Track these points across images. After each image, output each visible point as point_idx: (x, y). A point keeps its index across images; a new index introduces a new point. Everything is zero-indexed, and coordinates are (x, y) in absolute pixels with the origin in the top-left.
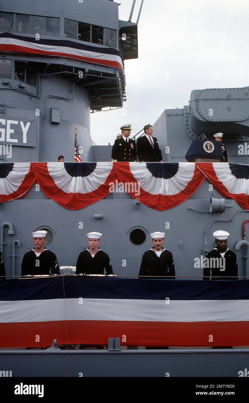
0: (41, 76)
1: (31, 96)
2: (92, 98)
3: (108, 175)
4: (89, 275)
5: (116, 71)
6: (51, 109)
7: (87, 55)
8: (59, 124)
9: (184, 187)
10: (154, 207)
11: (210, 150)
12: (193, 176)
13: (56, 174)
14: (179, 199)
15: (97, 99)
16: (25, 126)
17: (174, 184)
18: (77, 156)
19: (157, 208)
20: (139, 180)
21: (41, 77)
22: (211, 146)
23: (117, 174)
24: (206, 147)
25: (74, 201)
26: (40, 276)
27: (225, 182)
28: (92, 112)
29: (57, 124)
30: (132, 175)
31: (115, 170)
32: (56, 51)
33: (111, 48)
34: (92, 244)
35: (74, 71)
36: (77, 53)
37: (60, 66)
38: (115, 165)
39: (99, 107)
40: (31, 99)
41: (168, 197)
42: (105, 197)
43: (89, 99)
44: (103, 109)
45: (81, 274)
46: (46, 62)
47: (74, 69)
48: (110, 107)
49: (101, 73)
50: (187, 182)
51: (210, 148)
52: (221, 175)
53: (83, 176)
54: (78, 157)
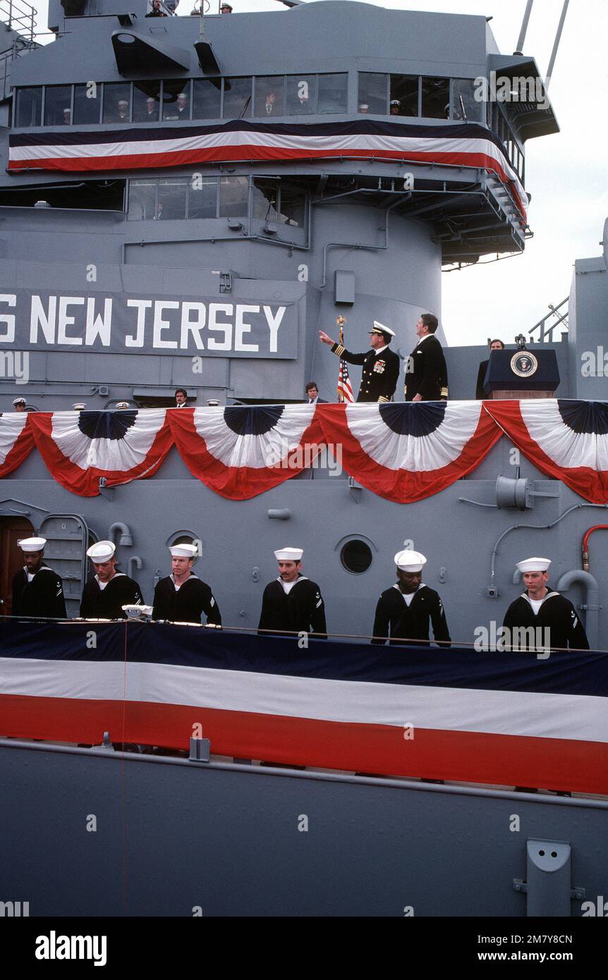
0: (314, 202)
1: (290, 248)
2: (443, 238)
3: (303, 429)
4: (175, 623)
5: (480, 175)
6: (335, 273)
7: (409, 146)
8: (353, 308)
9: (456, 453)
10: (388, 496)
11: (527, 370)
12: (475, 429)
13: (208, 431)
14: (441, 480)
15: (454, 239)
16: (274, 315)
17: (435, 448)
18: (343, 382)
19: (395, 498)
20: (362, 440)
21: (314, 206)
22: (529, 363)
23: (322, 427)
24: (519, 364)
25: (237, 483)
26: (96, 620)
27: (543, 442)
28: (458, 267)
29: (350, 305)
30: (348, 429)
31: (317, 420)
32: (339, 146)
33: (467, 124)
34: (175, 567)
35: (380, 187)
36: (387, 146)
37: (351, 177)
38: (318, 411)
39: (473, 255)
40: (290, 256)
41: (419, 476)
42: (296, 476)
43: (434, 241)
44: (482, 258)
45: (162, 621)
46: (319, 174)
47: (380, 183)
48: (496, 254)
49: (445, 184)
50: (460, 443)
51: (527, 367)
52: (536, 426)
53: (256, 434)
54: (345, 382)
